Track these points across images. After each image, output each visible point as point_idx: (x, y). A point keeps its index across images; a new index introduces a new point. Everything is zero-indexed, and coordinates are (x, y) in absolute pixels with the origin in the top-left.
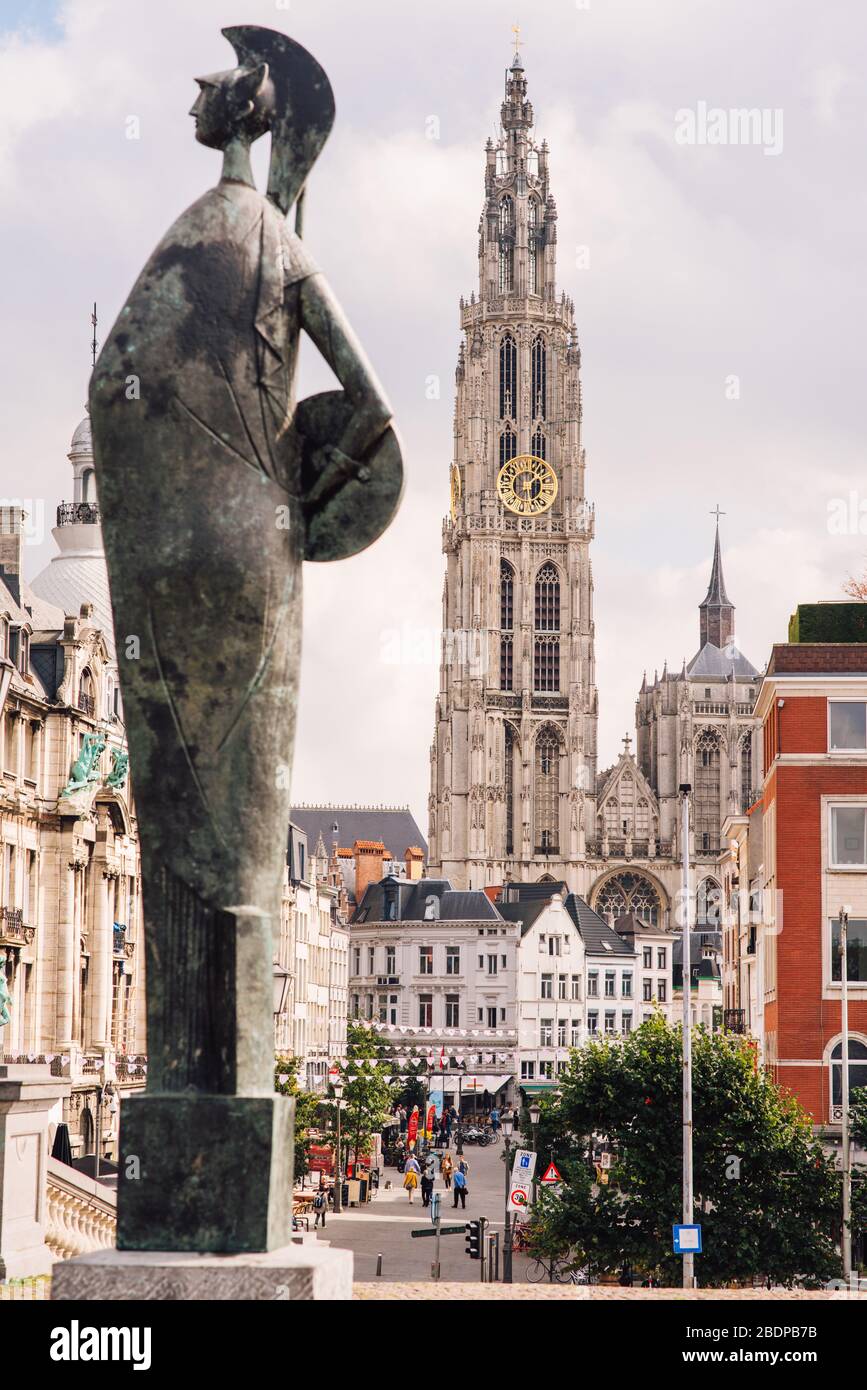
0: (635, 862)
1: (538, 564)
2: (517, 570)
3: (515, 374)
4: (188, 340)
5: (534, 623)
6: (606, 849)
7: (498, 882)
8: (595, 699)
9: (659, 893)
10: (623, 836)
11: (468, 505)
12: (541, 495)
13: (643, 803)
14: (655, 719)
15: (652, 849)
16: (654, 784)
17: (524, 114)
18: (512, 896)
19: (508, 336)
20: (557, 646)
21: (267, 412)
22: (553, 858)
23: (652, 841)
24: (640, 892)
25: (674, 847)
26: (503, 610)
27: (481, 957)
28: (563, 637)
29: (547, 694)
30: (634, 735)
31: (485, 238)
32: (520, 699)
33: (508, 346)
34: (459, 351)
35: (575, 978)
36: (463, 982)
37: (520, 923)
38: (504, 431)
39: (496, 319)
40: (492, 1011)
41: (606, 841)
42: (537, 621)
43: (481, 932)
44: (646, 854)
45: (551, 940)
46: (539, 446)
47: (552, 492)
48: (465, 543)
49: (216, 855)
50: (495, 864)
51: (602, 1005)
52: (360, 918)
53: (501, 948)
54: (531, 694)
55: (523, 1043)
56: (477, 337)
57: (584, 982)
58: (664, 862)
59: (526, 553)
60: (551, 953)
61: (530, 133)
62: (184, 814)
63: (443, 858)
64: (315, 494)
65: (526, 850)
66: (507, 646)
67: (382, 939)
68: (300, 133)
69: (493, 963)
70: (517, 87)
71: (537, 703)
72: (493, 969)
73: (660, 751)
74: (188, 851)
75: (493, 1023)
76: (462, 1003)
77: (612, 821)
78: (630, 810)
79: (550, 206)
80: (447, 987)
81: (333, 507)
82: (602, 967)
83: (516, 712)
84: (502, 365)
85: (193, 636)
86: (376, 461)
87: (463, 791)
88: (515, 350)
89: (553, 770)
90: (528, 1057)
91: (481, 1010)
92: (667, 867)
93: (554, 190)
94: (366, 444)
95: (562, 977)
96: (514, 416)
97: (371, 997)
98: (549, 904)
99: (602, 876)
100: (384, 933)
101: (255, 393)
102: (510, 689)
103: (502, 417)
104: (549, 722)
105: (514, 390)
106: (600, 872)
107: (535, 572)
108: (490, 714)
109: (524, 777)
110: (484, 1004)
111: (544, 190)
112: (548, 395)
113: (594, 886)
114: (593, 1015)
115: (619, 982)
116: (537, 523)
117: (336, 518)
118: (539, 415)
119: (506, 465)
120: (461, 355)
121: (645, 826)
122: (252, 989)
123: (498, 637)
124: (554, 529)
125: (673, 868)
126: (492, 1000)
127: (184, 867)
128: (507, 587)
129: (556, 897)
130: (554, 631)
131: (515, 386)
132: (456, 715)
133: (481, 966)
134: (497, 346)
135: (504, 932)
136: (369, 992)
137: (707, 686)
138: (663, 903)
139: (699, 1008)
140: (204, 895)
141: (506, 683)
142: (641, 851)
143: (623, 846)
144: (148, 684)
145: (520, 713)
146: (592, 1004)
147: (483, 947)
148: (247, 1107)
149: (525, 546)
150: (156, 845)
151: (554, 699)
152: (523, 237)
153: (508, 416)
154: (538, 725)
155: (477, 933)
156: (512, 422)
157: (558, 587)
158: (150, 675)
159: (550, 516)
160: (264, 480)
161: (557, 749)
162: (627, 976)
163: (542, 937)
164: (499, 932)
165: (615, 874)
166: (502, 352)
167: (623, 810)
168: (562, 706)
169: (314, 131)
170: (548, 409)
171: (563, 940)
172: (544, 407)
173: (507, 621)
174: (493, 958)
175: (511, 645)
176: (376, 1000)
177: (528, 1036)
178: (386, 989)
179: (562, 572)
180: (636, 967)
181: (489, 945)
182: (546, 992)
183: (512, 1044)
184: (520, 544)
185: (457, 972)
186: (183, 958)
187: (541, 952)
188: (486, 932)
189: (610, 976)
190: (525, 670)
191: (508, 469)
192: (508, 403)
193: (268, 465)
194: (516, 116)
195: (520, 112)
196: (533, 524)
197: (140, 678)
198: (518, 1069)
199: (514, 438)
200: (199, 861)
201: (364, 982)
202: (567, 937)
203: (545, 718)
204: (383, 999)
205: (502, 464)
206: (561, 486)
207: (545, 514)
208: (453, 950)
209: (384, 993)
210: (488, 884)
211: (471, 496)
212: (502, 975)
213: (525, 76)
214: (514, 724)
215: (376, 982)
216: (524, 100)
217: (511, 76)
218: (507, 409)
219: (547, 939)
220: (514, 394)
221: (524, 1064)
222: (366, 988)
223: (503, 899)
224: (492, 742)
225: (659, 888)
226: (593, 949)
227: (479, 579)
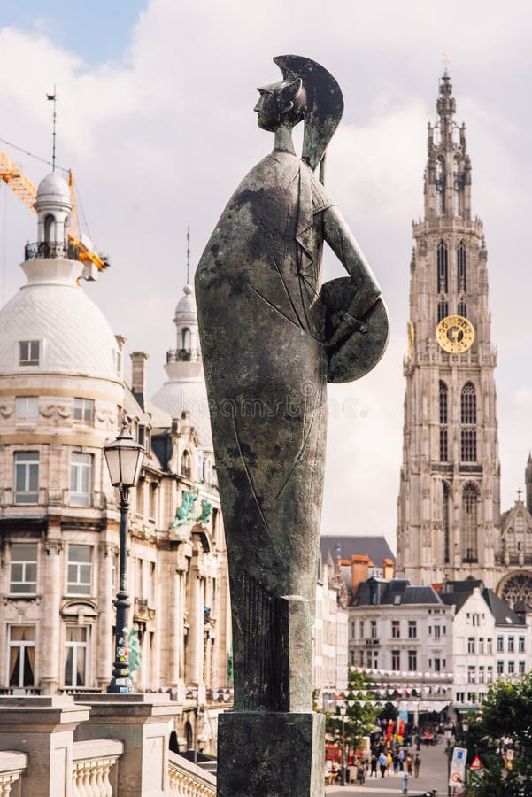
0: (525, 568)
1: (463, 383)
2: (449, 387)
3: (446, 266)
4: (255, 248)
5: (460, 419)
6: (507, 559)
7: (440, 581)
8: (499, 467)
10: (518, 551)
11: (418, 347)
12: (464, 340)
13: (528, 531)
17: (450, 104)
18: (449, 589)
19: (442, 242)
20: (475, 434)
21: (304, 291)
22: (474, 565)
26: (441, 412)
27: (430, 628)
28: (479, 428)
29: (469, 463)
30: (524, 488)
31: (428, 182)
32: (452, 467)
33: (442, 248)
35: (489, 640)
36: (419, 643)
37: (454, 606)
38: (441, 301)
39: (435, 232)
40: (437, 661)
41: (507, 555)
42: (462, 418)
43: (430, 612)
45: (474, 616)
46: (462, 309)
47: (470, 339)
48: (417, 371)
49: (275, 564)
50: (438, 569)
51: (506, 657)
52: (355, 603)
53: (442, 622)
54: (459, 464)
55: (456, 681)
56: (423, 243)
57: (495, 643)
59: (454, 376)
60: (474, 624)
61: (455, 117)
62: (255, 539)
63: (406, 566)
64: (334, 341)
66: (444, 434)
67: (368, 616)
68: (322, 120)
69: (437, 631)
70: (446, 89)
71: (463, 469)
72: (437, 635)
74: (258, 561)
75: (438, 669)
76: (418, 656)
77: (511, 541)
78: (522, 535)
79: (467, 162)
80: (409, 646)
81: (344, 349)
82: (506, 632)
83: (450, 475)
84: (439, 259)
85: (260, 429)
86: (371, 321)
87: (417, 524)
88: (446, 251)
89: (473, 511)
90: (460, 690)
91: (430, 660)
93: (469, 152)
94: (365, 310)
95: (481, 640)
96: (446, 292)
97: (362, 652)
98: (472, 594)
99: (505, 577)
100: (370, 612)
101: (297, 279)
102: (446, 460)
103: (439, 292)
104: (470, 481)
105: (446, 276)
106: (503, 574)
107: (461, 388)
108: (433, 477)
109: (452, 515)
110: (432, 656)
111: (464, 151)
112: (467, 278)
113: (500, 583)
114: (501, 663)
115: (517, 643)
116: (462, 358)
117: (346, 356)
118: (462, 291)
119: (441, 322)
120: (414, 254)
122: (298, 646)
123: (438, 429)
124: (472, 361)
126: (437, 654)
127: (255, 571)
128: (443, 397)
129: (476, 589)
130: (473, 425)
131: (447, 273)
132: (412, 477)
133: (430, 632)
134: (436, 249)
135: (444, 612)
136: (361, 649)
140: (268, 588)
141: (444, 457)
142: (529, 561)
143: (518, 558)
144: (233, 459)
145: (452, 475)
146: (501, 657)
147: (432, 621)
148: (297, 720)
149: (454, 373)
150: (238, 558)
151: (473, 467)
152: (451, 181)
153: (443, 292)
154: (463, 483)
155: (427, 612)
156: (445, 295)
157: (475, 397)
158: (235, 454)
159: (470, 353)
160: (302, 333)
161: (476, 498)
162: (522, 639)
163: (468, 615)
164: (441, 612)
165: (513, 575)
166: (438, 252)
167: (517, 535)
168: (478, 471)
169: (330, 119)
170: (467, 287)
171: (481, 616)
172: (465, 286)
173: (443, 419)
174: (437, 628)
175: (446, 433)
176: (365, 654)
177: (460, 676)
178: (371, 647)
179: (477, 387)
180: (527, 633)
181: (435, 620)
182: (471, 649)
183: (450, 682)
184: (451, 370)
185: (415, 636)
186: (256, 628)
187: (468, 624)
188: (433, 612)
189: (511, 639)
190: (455, 448)
191: (443, 324)
192: (443, 283)
193: (305, 324)
194: (445, 107)
195: (447, 104)
196: (459, 358)
197: (228, 455)
198: (455, 698)
199: (447, 306)
200: (264, 568)
201: (357, 643)
202: (483, 615)
203: (468, 479)
204: (369, 653)
205: (439, 321)
206: (476, 335)
207: (466, 352)
208: (412, 623)
209: (370, 650)
210: (434, 582)
211: (420, 341)
212: (443, 640)
213: (450, 82)
214: (449, 482)
215: (365, 643)
216: (451, 97)
217: (442, 82)
218: (442, 287)
219: (471, 616)
220: (446, 278)
221: (458, 694)
222: (359, 647)
223: (443, 591)
224: (435, 494)
226: (500, 622)
227: (425, 393)
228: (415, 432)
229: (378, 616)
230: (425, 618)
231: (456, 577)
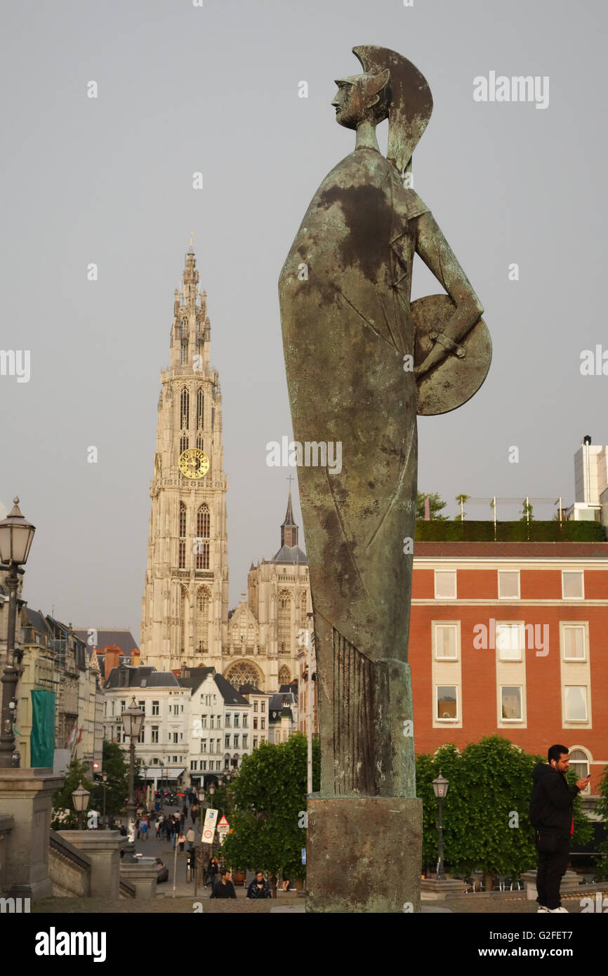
0: (247, 657)
1: (199, 503)
2: (188, 507)
3: (188, 407)
5: (196, 534)
6: (232, 650)
7: (178, 667)
8: (227, 573)
9: (259, 673)
10: (241, 644)
11: (163, 474)
12: (201, 469)
13: (250, 626)
14: (258, 583)
15: (256, 651)
16: (257, 618)
17: (194, 276)
18: (187, 674)
19: (185, 388)
20: (208, 546)
22: (205, 654)
23: (256, 646)
24: (249, 673)
25: (267, 649)
26: (181, 527)
27: (170, 706)
28: (212, 541)
29: (203, 570)
30: (247, 591)
31: (174, 338)
32: (189, 573)
33: (185, 393)
34: (159, 395)
35: (219, 717)
36: (161, 719)
37: (191, 689)
38: (183, 436)
39: (179, 379)
40: (176, 735)
41: (232, 646)
42: (198, 533)
43: (171, 693)
44: (253, 652)
45: (207, 697)
46: (199, 443)
47: (206, 467)
48: (162, 493)
50: (175, 658)
51: (232, 731)
52: (108, 686)
53: (181, 701)
54: (195, 570)
55: (192, 751)
56: (169, 388)
57: (223, 719)
58: (262, 657)
59: (193, 498)
60: (207, 704)
61: (199, 286)
63: (150, 654)
65: (189, 650)
66: (182, 547)
67: (118, 697)
69: (176, 710)
70: (192, 263)
71: (198, 575)
72: (176, 712)
73: (260, 600)
75: (176, 740)
76: (160, 731)
77: (236, 635)
78: (245, 630)
79: (208, 323)
80: (152, 722)
82: (233, 710)
83: (187, 580)
84: (182, 402)
87: (159, 620)
88: (188, 395)
89: (205, 610)
90: (194, 758)
91: (170, 734)
92: (263, 660)
93: (208, 314)
95: (212, 717)
96: (188, 428)
97: (112, 727)
98: (205, 678)
99: (230, 665)
100: (119, 694)
102: (184, 567)
103: (181, 429)
104: (204, 585)
105: (188, 415)
106: (229, 662)
107: (197, 507)
108: (173, 581)
109: (188, 614)
110: (172, 731)
111: (204, 314)
112: (204, 418)
113: (226, 669)
114: (228, 736)
115: (241, 719)
116: (199, 483)
118: (200, 428)
119: (183, 453)
120: (161, 397)
121: (253, 638)
123: (178, 541)
124: (207, 486)
125: (267, 660)
126: (176, 729)
128: (182, 516)
129: (210, 675)
130: (207, 538)
131: (188, 413)
132: (156, 581)
133: (170, 710)
134: (180, 394)
135: (183, 693)
136: (112, 724)
137: (284, 566)
138: (260, 678)
139: (282, 733)
141: (182, 564)
142: (250, 651)
143: (240, 649)
145: (189, 580)
146: (227, 731)
147: (171, 701)
149: (193, 494)
151: (207, 573)
152: (192, 338)
153: (184, 428)
154: (198, 587)
155: (168, 693)
156: (187, 431)
157: (209, 515)
159: (205, 479)
161: (208, 598)
162: (245, 716)
163: (202, 696)
164: (180, 694)
165: (237, 663)
166: (182, 396)
167: (242, 630)
168: (210, 577)
170: (205, 425)
171: (212, 698)
172: (203, 424)
173: (182, 532)
175: (184, 545)
176: (115, 729)
177: (195, 748)
178: (119, 723)
179: (210, 508)
180: (249, 711)
181: (174, 699)
182: (203, 725)
183: (186, 752)
184: (190, 493)
185: (157, 713)
187: (202, 703)
188: (173, 693)
189: (236, 716)
190: (191, 558)
191: (184, 455)
192: (185, 421)
194: (191, 278)
195: (192, 275)
196: (197, 484)
198: (189, 765)
199: (188, 440)
201: (108, 720)
202: (215, 696)
203: (201, 583)
204: (119, 728)
205: (181, 453)
206: (211, 465)
207: (203, 478)
208: (156, 703)
209: (118, 725)
210: (173, 669)
211: (165, 468)
212: (181, 715)
213: (195, 257)
214: (185, 585)
215: (115, 719)
216: (195, 269)
217: (188, 257)
218: (184, 425)
219: (204, 696)
220: (188, 417)
221: (192, 762)
222: (111, 722)
223: (182, 676)
224: (174, 595)
225: (259, 671)
226: (228, 702)
227: (168, 511)
228: (159, 543)
229: (127, 697)
230: (166, 698)
231: (191, 664)
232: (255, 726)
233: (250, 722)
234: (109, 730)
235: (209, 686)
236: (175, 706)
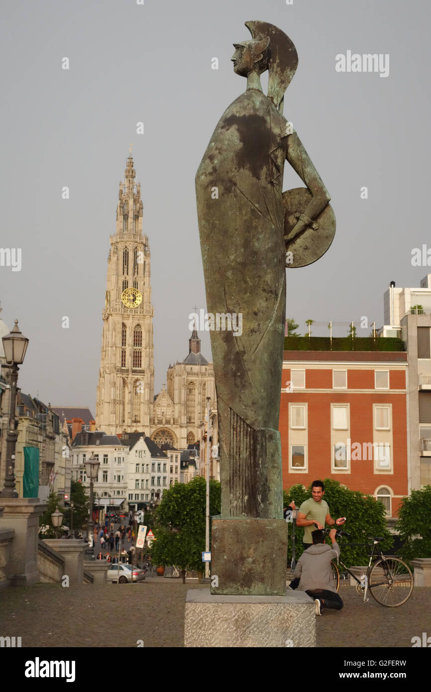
0: (166, 426)
1: (135, 324)
2: (127, 326)
3: (128, 260)
5: (133, 344)
6: (156, 421)
7: (121, 432)
8: (154, 371)
9: (174, 436)
10: (162, 417)
11: (111, 304)
12: (136, 301)
13: (168, 406)
14: (174, 377)
15: (172, 421)
16: (173, 400)
17: (132, 173)
18: (127, 437)
19: (126, 247)
20: (141, 352)
22: (138, 424)
23: (172, 419)
24: (167, 436)
25: (179, 421)
26: (123, 340)
27: (115, 458)
28: (143, 349)
29: (137, 368)
30: (166, 382)
31: (119, 214)
32: (128, 370)
33: (126, 251)
34: (109, 251)
35: (147, 465)
36: (109, 466)
37: (129, 446)
38: (124, 279)
39: (122, 241)
40: (119, 477)
41: (156, 418)
42: (134, 344)
43: (116, 449)
44: (170, 423)
45: (139, 452)
46: (135, 284)
47: (140, 300)
48: (110, 317)
50: (119, 426)
51: (156, 475)
52: (74, 445)
53: (122, 455)
54: (132, 369)
55: (130, 487)
56: (115, 247)
57: (150, 467)
58: (176, 426)
59: (131, 321)
60: (139, 457)
61: (136, 180)
63: (102, 424)
65: (128, 421)
66: (124, 352)
67: (81, 452)
69: (119, 460)
70: (131, 164)
71: (134, 371)
72: (119, 462)
73: (175, 389)
75: (119, 480)
76: (108, 474)
77: (159, 411)
78: (165, 408)
79: (141, 204)
80: (104, 468)
82: (157, 461)
83: (127, 375)
84: (124, 257)
87: (108, 401)
88: (128, 253)
89: (138, 394)
90: (131, 492)
91: (115, 476)
92: (176, 428)
93: (142, 198)
95: (143, 465)
96: (128, 274)
97: (77, 471)
98: (139, 440)
99: (155, 431)
100: (81, 450)
102: (125, 367)
103: (123, 274)
104: (137, 378)
105: (128, 265)
106: (154, 429)
107: (134, 327)
108: (118, 375)
109: (128, 397)
110: (116, 474)
111: (139, 198)
112: (139, 268)
113: (153, 434)
114: (153, 478)
115: (162, 466)
116: (135, 311)
118: (136, 274)
119: (124, 291)
120: (110, 253)
121: (170, 414)
123: (121, 349)
124: (140, 313)
125: (179, 428)
126: (119, 473)
128: (124, 333)
129: (142, 437)
130: (140, 347)
131: (128, 264)
132: (106, 375)
133: (115, 461)
134: (123, 251)
135: (124, 449)
136: (77, 470)
137: (191, 366)
138: (175, 440)
139: (189, 475)
141: (123, 365)
142: (168, 422)
143: (162, 420)
145: (128, 375)
146: (153, 474)
147: (116, 454)
149: (131, 318)
151: (140, 370)
152: (131, 215)
153: (125, 274)
154: (134, 379)
155: (114, 449)
156: (127, 276)
157: (141, 332)
159: (139, 308)
162: (165, 465)
163: (136, 451)
164: (122, 450)
165: (159, 430)
166: (124, 253)
167: (163, 408)
168: (142, 373)
170: (139, 272)
171: (143, 452)
172: (138, 271)
173: (124, 344)
174: (119, 458)
175: (125, 352)
176: (79, 472)
177: (131, 485)
178: (82, 469)
179: (142, 327)
180: (168, 461)
181: (119, 454)
182: (137, 470)
183: (125, 488)
184: (129, 317)
185: (107, 463)
187: (136, 456)
188: (117, 449)
189: (159, 465)
190: (129, 360)
191: (125, 292)
192: (126, 270)
194: (131, 174)
195: (131, 172)
196: (133, 311)
198: (128, 497)
199: (127, 282)
201: (74, 467)
202: (145, 451)
203: (136, 377)
204: (81, 472)
205: (123, 290)
206: (143, 299)
207: (137, 307)
208: (106, 456)
209: (81, 470)
210: (117, 433)
211: (112, 301)
212: (122, 464)
213: (133, 160)
214: (126, 378)
215: (79, 467)
216: (133, 169)
217: (128, 160)
218: (125, 272)
219: (138, 452)
220: (128, 267)
221: (129, 495)
222: (76, 468)
223: (123, 438)
224: (118, 385)
225: (174, 435)
226: (154, 455)
227: (114, 329)
228: (108, 350)
229: (87, 451)
230: (112, 453)
231: (129, 430)
232: (171, 471)
233: (168, 468)
234: (74, 473)
235: (141, 445)
236: (118, 458)
